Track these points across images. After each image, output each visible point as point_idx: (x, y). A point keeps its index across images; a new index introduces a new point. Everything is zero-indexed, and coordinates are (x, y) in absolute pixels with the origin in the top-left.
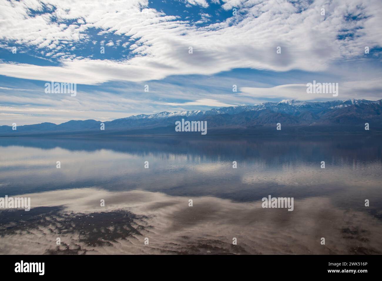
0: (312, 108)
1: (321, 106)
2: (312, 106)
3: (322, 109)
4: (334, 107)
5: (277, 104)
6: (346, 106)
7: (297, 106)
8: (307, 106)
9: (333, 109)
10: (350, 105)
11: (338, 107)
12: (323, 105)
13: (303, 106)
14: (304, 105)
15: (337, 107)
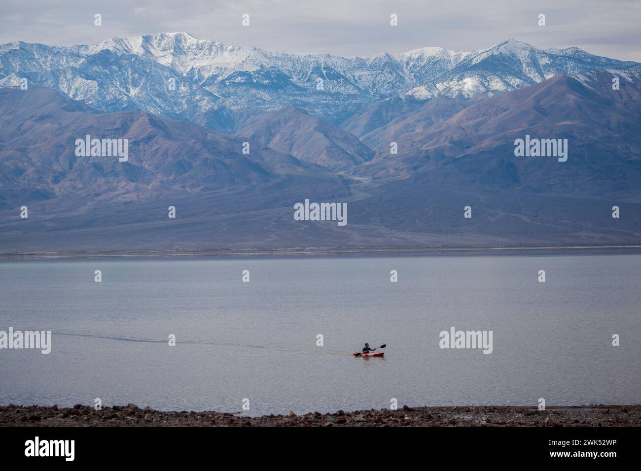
0: (299, 88)
1: (346, 80)
2: (294, 79)
3: (355, 97)
4: (429, 89)
5: (79, 56)
6: (497, 85)
7: (206, 75)
8: (267, 75)
9: (427, 100)
10: (515, 81)
11: (454, 85)
12: (357, 74)
13: (241, 74)
14: (252, 69)
15: (447, 90)
